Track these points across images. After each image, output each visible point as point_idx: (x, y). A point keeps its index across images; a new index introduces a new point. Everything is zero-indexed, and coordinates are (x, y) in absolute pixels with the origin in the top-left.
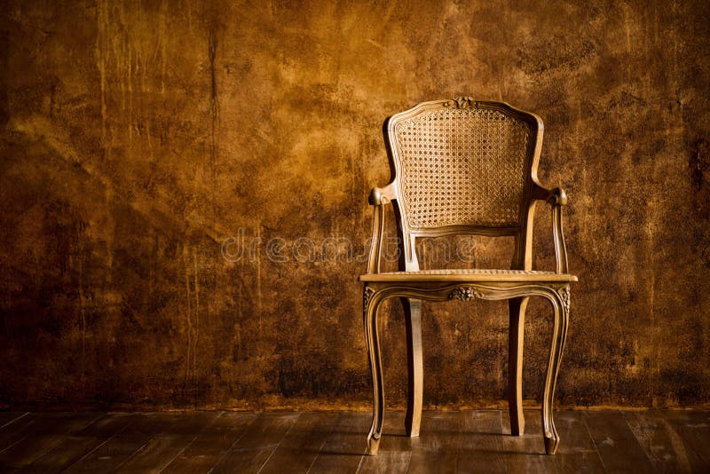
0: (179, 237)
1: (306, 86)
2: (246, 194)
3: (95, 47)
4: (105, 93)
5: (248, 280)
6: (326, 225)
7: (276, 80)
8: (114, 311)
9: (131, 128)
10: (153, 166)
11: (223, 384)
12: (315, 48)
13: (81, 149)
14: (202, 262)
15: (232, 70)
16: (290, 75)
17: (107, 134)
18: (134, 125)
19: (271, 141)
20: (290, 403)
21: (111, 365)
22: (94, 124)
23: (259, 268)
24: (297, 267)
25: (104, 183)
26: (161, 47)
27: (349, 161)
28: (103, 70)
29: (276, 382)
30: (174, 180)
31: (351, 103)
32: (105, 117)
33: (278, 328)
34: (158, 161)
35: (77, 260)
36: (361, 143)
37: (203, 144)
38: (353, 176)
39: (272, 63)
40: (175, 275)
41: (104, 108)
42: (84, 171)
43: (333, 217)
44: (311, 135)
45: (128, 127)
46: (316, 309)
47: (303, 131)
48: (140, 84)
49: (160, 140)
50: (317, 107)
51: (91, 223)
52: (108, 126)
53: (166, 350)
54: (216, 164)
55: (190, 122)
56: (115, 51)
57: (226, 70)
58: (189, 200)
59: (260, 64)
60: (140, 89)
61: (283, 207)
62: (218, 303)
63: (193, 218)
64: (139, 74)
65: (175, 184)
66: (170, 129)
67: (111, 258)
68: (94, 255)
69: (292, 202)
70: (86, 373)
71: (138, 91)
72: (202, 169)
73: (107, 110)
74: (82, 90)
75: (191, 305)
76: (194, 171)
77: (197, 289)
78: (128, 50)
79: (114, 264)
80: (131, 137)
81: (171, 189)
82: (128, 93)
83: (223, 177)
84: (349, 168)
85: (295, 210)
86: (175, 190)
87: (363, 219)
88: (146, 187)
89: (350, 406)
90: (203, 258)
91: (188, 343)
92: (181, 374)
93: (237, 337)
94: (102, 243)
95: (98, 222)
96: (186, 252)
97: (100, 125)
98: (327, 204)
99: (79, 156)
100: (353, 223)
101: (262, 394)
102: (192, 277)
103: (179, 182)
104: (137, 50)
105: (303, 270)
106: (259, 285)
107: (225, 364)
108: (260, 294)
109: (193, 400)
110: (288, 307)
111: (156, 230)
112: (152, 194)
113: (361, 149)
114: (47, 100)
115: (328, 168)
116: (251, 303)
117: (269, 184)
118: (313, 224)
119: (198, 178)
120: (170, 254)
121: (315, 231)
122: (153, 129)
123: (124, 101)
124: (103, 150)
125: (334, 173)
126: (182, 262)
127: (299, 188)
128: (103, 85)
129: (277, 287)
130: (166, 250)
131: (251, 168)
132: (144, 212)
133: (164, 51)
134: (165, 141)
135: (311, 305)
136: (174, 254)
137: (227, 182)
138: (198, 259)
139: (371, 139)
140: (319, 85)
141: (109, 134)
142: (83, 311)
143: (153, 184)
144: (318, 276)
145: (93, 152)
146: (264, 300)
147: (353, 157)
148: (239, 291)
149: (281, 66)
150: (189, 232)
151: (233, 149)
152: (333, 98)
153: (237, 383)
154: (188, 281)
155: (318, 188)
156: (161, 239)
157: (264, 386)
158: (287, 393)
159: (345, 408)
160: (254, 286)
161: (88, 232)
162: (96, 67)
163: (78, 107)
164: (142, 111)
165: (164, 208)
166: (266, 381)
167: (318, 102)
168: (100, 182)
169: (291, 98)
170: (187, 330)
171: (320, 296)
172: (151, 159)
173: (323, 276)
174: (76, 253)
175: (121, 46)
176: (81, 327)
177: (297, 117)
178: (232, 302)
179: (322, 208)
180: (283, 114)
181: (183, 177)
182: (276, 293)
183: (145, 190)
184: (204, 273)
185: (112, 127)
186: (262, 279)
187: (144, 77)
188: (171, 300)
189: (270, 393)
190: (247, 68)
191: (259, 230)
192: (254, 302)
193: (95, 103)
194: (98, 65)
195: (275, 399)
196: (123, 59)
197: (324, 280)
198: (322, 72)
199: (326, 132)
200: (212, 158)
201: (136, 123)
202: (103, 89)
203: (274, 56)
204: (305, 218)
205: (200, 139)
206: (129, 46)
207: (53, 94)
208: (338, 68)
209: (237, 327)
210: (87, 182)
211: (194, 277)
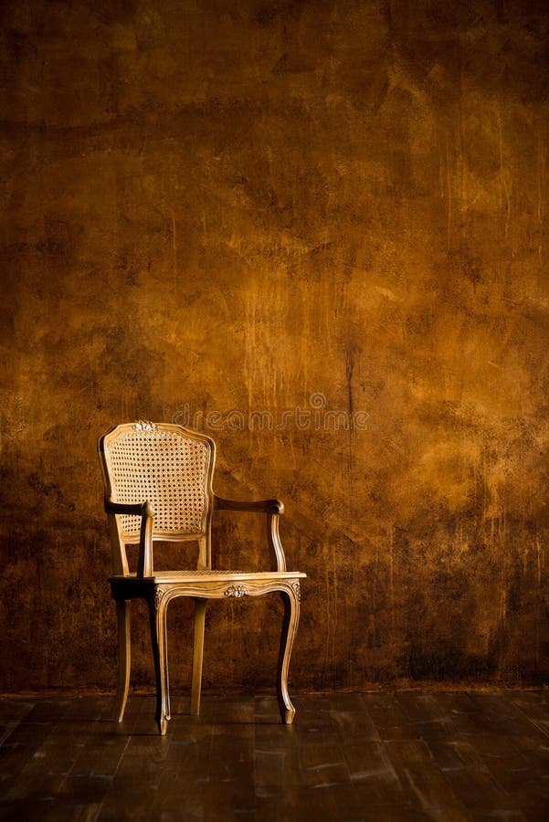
0: (319, 537)
1: (433, 402)
2: (380, 499)
3: (242, 367)
4: (252, 408)
5: (381, 575)
6: (451, 526)
7: (407, 397)
8: (259, 605)
9: (275, 439)
10: (296, 474)
11: (359, 669)
12: (441, 368)
13: (230, 458)
14: (340, 559)
15: (367, 388)
16: (419, 393)
17: (254, 445)
18: (278, 437)
19: (402, 451)
20: (419, 685)
21: (257, 652)
22: (242, 436)
23: (391, 565)
24: (425, 563)
25: (251, 489)
26: (303, 368)
27: (471, 469)
28: (250, 389)
29: (407, 667)
30: (315, 486)
31: (473, 418)
33: (409, 619)
34: (300, 470)
35: (226, 558)
36: (482, 453)
37: (341, 454)
38: (475, 482)
39: (403, 381)
40: (315, 571)
42: (234, 479)
43: (457, 519)
44: (438, 446)
45: (273, 439)
46: (442, 601)
47: (430, 443)
48: (284, 401)
49: (302, 450)
50: (443, 422)
51: (239, 525)
52: (254, 438)
53: (308, 639)
54: (353, 471)
55: (329, 434)
56: (261, 371)
57: (362, 388)
58: (328, 504)
59: (394, 383)
60: (284, 404)
61: (413, 510)
62: (354, 596)
63: (332, 520)
64: (283, 391)
65: (317, 490)
66: (312, 440)
67: (257, 556)
68: (242, 554)
69: (422, 506)
70: (234, 660)
71: (282, 407)
72: (340, 476)
74: (231, 405)
75: (330, 598)
76: (333, 478)
77: (336, 584)
78: (273, 370)
79: (260, 562)
80: (276, 448)
81: (312, 494)
82: (273, 408)
83: (359, 484)
84: (472, 476)
85: (425, 513)
86: (316, 495)
87: (484, 520)
88: (290, 493)
89: (472, 687)
90: (341, 556)
91: (327, 633)
92: (320, 661)
93: (372, 627)
94: (249, 543)
95: (246, 524)
96: (325, 550)
97: (247, 438)
98: (452, 507)
99: (229, 465)
100: (475, 524)
101: (394, 677)
103: (319, 488)
104: (282, 370)
105: (431, 567)
106: (392, 580)
107: (360, 651)
108: (392, 588)
109: (331, 684)
110: (417, 599)
111: (299, 531)
112: (295, 498)
113: (482, 459)
115: (452, 476)
116: (384, 596)
117: (401, 490)
118: (440, 525)
119: (337, 484)
120: (311, 552)
121: (442, 531)
122: (296, 441)
124: (251, 460)
125: (459, 480)
126: (322, 560)
127: (427, 493)
128: (250, 400)
129: (408, 582)
130: (308, 549)
131: (383, 476)
132: (289, 516)
133: (305, 370)
134: (306, 451)
135: (438, 597)
136: (316, 553)
137: (363, 487)
138: (337, 557)
139: (491, 450)
140: (444, 402)
141: (256, 445)
142: (232, 605)
143: (296, 490)
144: (444, 571)
145: (241, 461)
146: (396, 593)
147: (475, 465)
148: (374, 585)
149: (411, 385)
150: (329, 533)
151: (367, 458)
152: (457, 413)
153: (372, 668)
154: (327, 577)
155: (444, 494)
156: (303, 539)
157: (396, 670)
158: (416, 676)
159: (468, 690)
160: (387, 580)
161: (236, 533)
162: (244, 385)
165: (306, 512)
166: (398, 666)
167: (443, 417)
168: (248, 488)
169: (420, 413)
170: (326, 621)
171: (445, 589)
172: (294, 468)
173: (449, 571)
174: (226, 553)
175: (267, 366)
176: (230, 620)
177: (425, 430)
178: (367, 595)
179: (448, 511)
180: (412, 427)
181: (323, 483)
182: (406, 587)
184: (342, 570)
185: (258, 439)
186: (394, 574)
187: (288, 394)
188: (312, 594)
189: (401, 676)
190: (381, 386)
191: (391, 531)
192: (387, 595)
194: (246, 383)
195: (405, 681)
196: (269, 378)
197: (449, 575)
198: (448, 390)
199: (452, 444)
200: (349, 467)
201: (280, 436)
202: (250, 404)
203: (405, 376)
204: (433, 520)
205: (338, 450)
206: (274, 366)
207: (205, 409)
208: (462, 387)
209: (372, 617)
210: (235, 489)
211: (333, 574)
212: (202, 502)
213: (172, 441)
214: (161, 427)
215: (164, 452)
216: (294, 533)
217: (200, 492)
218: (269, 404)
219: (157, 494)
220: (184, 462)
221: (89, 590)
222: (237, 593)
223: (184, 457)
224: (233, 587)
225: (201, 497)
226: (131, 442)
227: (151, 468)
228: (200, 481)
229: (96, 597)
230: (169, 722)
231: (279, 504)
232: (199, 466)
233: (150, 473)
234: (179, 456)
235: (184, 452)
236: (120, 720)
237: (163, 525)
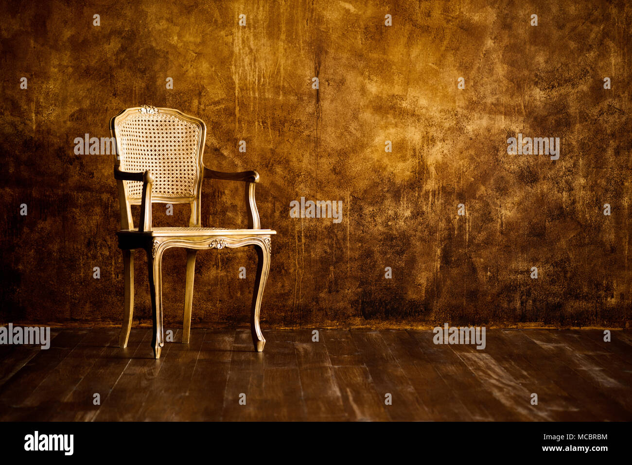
1: (384, 96)
2: (340, 172)
3: (231, 65)
4: (238, 98)
5: (340, 235)
6: (397, 195)
7: (363, 90)
8: (242, 256)
9: (257, 123)
10: (273, 151)
11: (321, 309)
12: (391, 68)
13: (220, 138)
14: (307, 221)
15: (332, 83)
16: (373, 88)
17: (239, 128)
18: (259, 122)
19: (359, 134)
20: (368, 323)
21: (239, 295)
22: (230, 120)
23: (348, 226)
24: (376, 225)
25: (236, 163)
26: (280, 66)
27: (414, 150)
28: (237, 82)
29: (359, 308)
30: (288, 162)
31: (417, 109)
32: (238, 115)
33: (362, 270)
34: (276, 148)
35: (215, 218)
36: (423, 137)
37: (309, 136)
38: (417, 161)
39: (360, 79)
40: (287, 230)
41: (237, 109)
42: (222, 154)
43: (402, 190)
44: (387, 131)
45: (255, 123)
46: (389, 256)
47: (382, 128)
48: (264, 92)
49: (278, 132)
50: (392, 111)
51: (226, 192)
52: (240, 122)
53: (280, 284)
54: (319, 150)
55: (300, 120)
56: (246, 68)
57: (327, 83)
58: (298, 176)
59: (353, 79)
60: (264, 95)
61: (366, 182)
62: (318, 251)
63: (301, 189)
64: (263, 85)
65: (289, 164)
66: (286, 124)
67: (240, 218)
68: (228, 216)
69: (373, 179)
70: (220, 301)
71: (262, 97)
72: (308, 154)
73: (240, 110)
74: (221, 95)
75: (298, 252)
76: (303, 155)
77: (303, 241)
78: (255, 67)
79: (242, 222)
80: (257, 130)
81: (286, 168)
82: (255, 98)
83: (323, 160)
84: (414, 156)
85: (375, 185)
86: (288, 169)
87: (424, 192)
88: (267, 166)
89: (412, 326)
91: (296, 279)
92: (290, 302)
93: (332, 276)
94: (234, 207)
95: (232, 191)
97: (234, 121)
98: (398, 181)
99: (219, 143)
100: (417, 195)
101: (349, 316)
102: (300, 232)
103: (291, 163)
104: (263, 67)
105: (380, 228)
106: (348, 238)
107: (322, 295)
108: (348, 245)
109: (298, 321)
110: (369, 254)
111: (274, 198)
112: (272, 171)
113: (423, 142)
114: (195, 102)
115: (399, 155)
116: (342, 251)
117: (356, 166)
118: (388, 195)
119: (305, 161)
120: (284, 215)
121: (389, 200)
122: (273, 125)
123: (252, 104)
124: (236, 139)
125: (404, 159)
127: (378, 169)
128: (237, 92)
129: (361, 240)
130: (281, 212)
131: (343, 154)
132: (265, 185)
133: (282, 68)
134: (281, 133)
135: (385, 253)
137: (326, 164)
138: (305, 219)
139: (430, 135)
140: (394, 95)
141: (241, 127)
142: (219, 256)
143: (273, 165)
144: (391, 232)
145: (228, 140)
146: (352, 249)
147: (418, 147)
148: (334, 242)
149: (367, 81)
151: (331, 139)
152: (404, 105)
153: (331, 309)
154: (297, 234)
155: (392, 169)
156: (277, 204)
157: (351, 311)
158: (367, 316)
159: (408, 327)
160: (344, 239)
161: (224, 198)
162: (232, 79)
163: (218, 107)
164: (265, 111)
165: (280, 182)
166: (352, 307)
167: (393, 108)
168: (233, 162)
169: (374, 104)
170: (295, 270)
171: (392, 247)
172: (271, 146)
173: (395, 232)
174: (215, 214)
175: (250, 64)
176: (217, 268)
177: (378, 118)
178: (328, 250)
179: (394, 183)
180: (367, 116)
181: (294, 159)
182: (360, 244)
183: (266, 169)
184: (308, 229)
185: (242, 123)
186: (350, 234)
187: (267, 87)
188: (283, 249)
189: (354, 316)
190: (342, 82)
191: (349, 199)
192: (344, 250)
193: (231, 104)
194: (234, 77)
195: (358, 320)
196: (252, 74)
197: (395, 235)
198: (396, 86)
199: (399, 129)
200: (316, 147)
201: (261, 120)
202: (237, 94)
203: (362, 74)
204: (382, 190)
205: (307, 132)
206: (257, 64)
207: (200, 98)
208: (408, 84)
209: (332, 268)
210: (223, 163)
211: (301, 234)
212: (194, 172)
213: (171, 123)
214: (162, 111)
215: (164, 131)
216: (270, 199)
217: (192, 164)
218: (251, 95)
219: (158, 165)
220: (180, 139)
221: (104, 242)
222: (219, 246)
223: (180, 135)
224: (216, 241)
225: (193, 168)
226: (137, 123)
227: (153, 144)
228: (193, 155)
229: (110, 248)
230: (162, 348)
231: (255, 174)
232: (192, 143)
233: (152, 148)
234: (177, 135)
235: (180, 131)
236: (125, 346)
237: (162, 190)
